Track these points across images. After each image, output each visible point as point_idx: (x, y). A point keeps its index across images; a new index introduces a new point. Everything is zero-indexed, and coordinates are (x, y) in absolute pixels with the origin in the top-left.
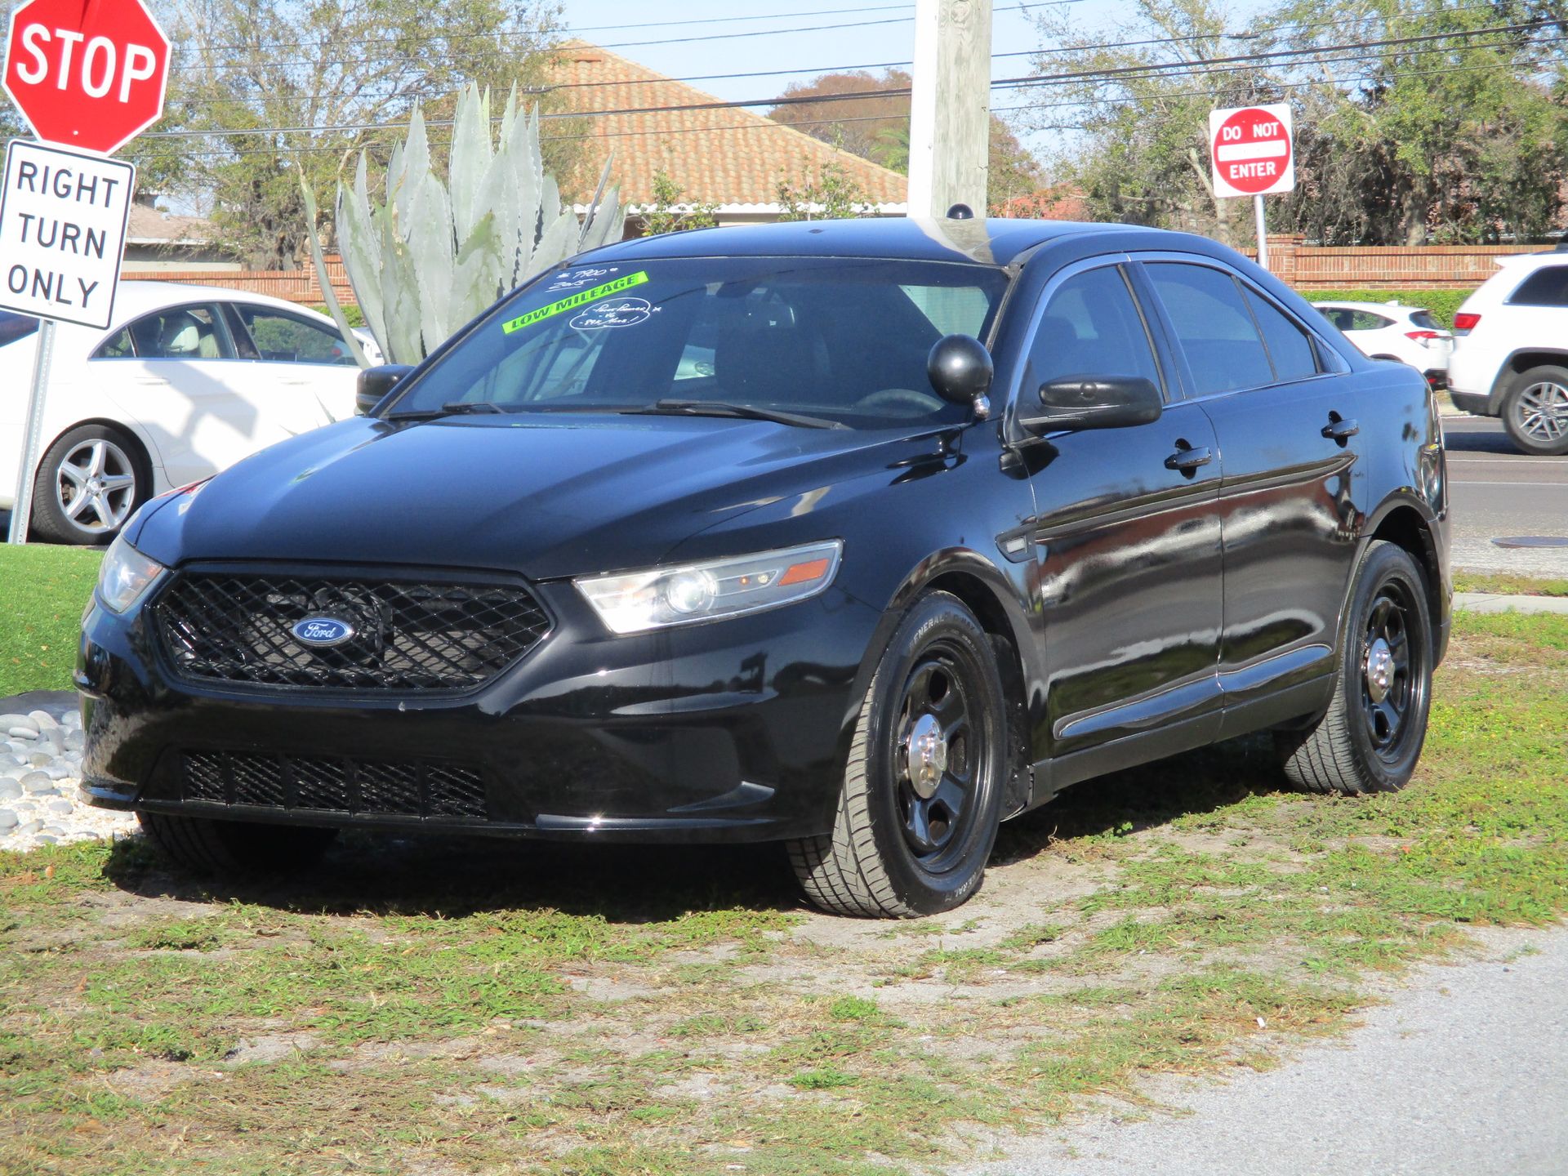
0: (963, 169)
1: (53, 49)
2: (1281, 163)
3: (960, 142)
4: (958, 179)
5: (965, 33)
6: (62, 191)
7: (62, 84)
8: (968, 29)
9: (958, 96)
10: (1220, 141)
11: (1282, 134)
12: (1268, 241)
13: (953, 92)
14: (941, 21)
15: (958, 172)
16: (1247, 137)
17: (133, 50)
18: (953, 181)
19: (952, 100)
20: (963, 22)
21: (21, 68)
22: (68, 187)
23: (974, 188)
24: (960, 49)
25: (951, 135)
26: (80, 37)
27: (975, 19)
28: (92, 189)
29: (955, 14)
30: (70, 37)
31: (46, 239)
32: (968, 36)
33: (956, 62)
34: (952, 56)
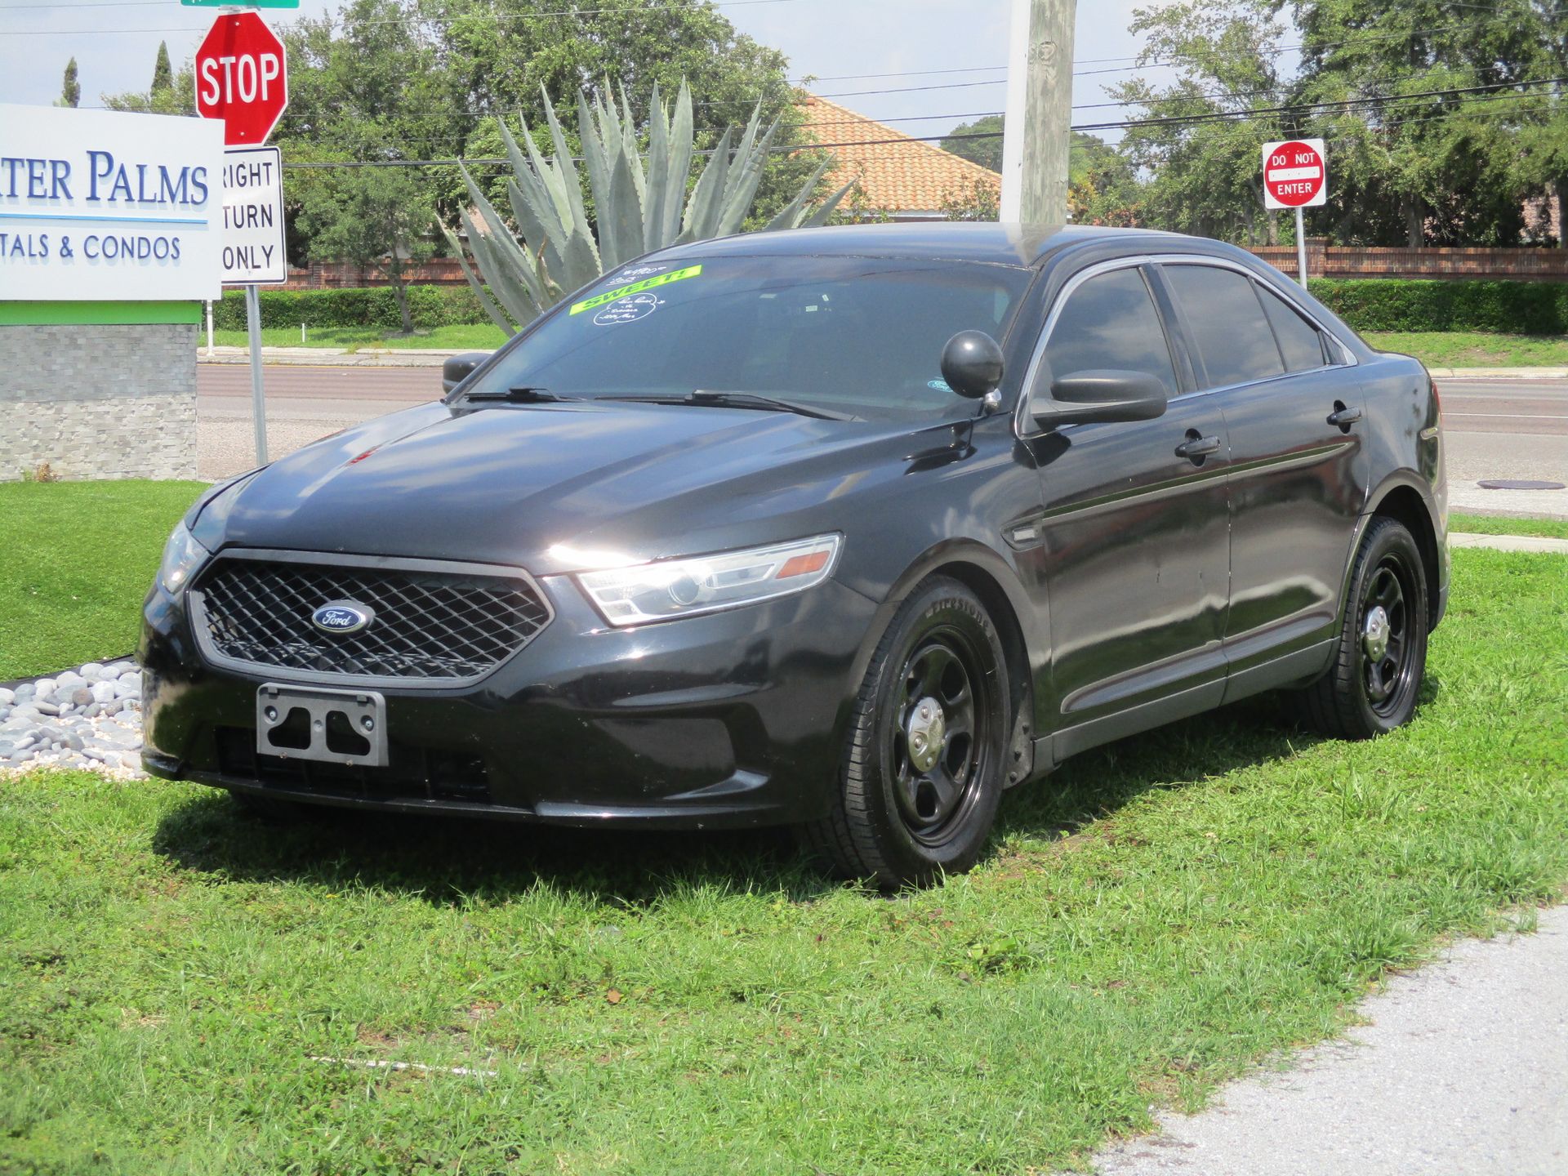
0: (1047, 182)
1: (219, 74)
2: (1316, 184)
3: (1045, 161)
4: (1043, 191)
5: (1050, 69)
6: (242, 181)
7: (229, 100)
8: (1053, 66)
9: (1043, 122)
10: (1270, 166)
11: (1317, 161)
12: (1306, 243)
13: (1039, 119)
14: (1030, 59)
15: (1043, 186)
16: (1291, 164)
17: (265, 57)
18: (1039, 192)
19: (1038, 125)
20: (1049, 60)
21: (205, 94)
22: (244, 177)
23: (1057, 199)
24: (1046, 82)
25: (1038, 153)
26: (233, 59)
27: (1058, 57)
28: (258, 174)
29: (1041, 53)
30: (227, 61)
31: (239, 222)
32: (1053, 72)
33: (1042, 94)
34: (1039, 89)
